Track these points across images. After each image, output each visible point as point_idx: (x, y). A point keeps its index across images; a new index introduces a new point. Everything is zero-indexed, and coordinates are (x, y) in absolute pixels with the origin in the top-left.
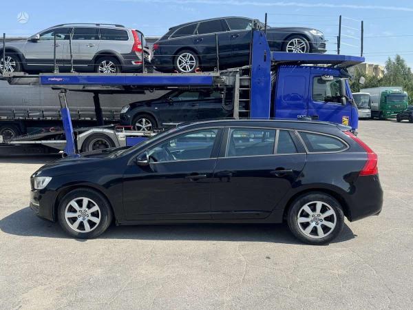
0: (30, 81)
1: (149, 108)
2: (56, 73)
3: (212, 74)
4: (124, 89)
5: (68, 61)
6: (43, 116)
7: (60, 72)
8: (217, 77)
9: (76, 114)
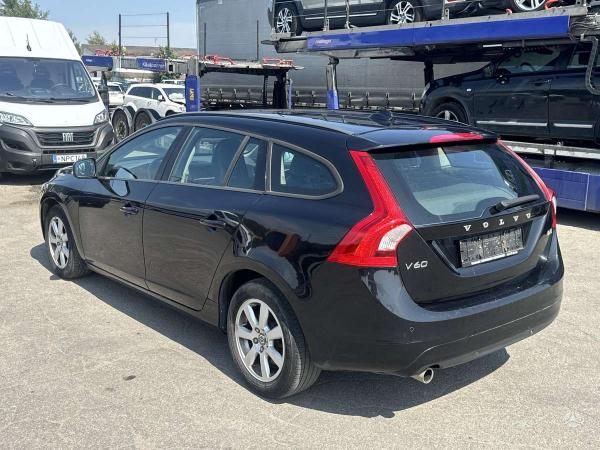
0: (296, 47)
1: (457, 90)
2: (326, 30)
3: (571, 11)
4: (411, 54)
5: (342, 9)
6: (368, 104)
7: (331, 29)
8: (581, 18)
9: (410, 102)
